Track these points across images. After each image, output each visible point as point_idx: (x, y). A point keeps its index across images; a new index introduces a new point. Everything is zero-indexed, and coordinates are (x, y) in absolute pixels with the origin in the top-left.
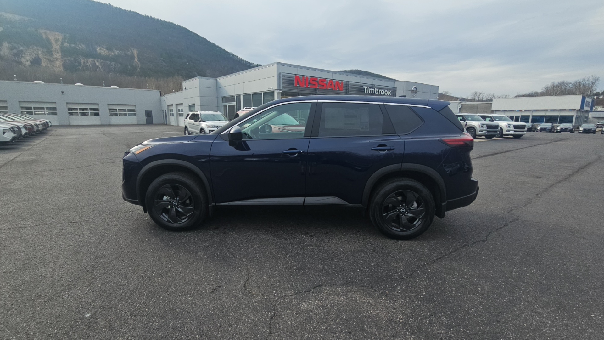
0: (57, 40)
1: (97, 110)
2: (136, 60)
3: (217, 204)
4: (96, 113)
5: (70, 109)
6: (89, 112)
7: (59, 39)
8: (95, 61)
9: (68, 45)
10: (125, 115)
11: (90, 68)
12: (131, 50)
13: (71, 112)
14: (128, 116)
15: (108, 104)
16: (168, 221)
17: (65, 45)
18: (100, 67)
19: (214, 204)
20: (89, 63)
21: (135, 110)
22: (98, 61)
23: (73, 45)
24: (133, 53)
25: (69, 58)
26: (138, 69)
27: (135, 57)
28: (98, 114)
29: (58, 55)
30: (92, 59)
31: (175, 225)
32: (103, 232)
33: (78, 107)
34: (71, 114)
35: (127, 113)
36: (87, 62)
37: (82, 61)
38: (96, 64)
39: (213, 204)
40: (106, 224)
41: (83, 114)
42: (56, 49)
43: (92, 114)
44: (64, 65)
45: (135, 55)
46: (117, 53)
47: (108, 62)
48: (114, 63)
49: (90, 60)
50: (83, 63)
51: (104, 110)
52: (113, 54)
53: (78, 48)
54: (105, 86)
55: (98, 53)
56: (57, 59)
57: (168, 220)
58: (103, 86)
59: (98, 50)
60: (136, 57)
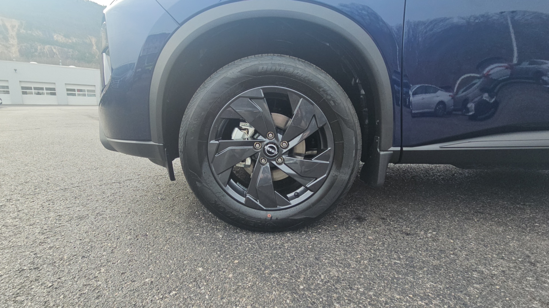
0: (13, 27)
1: (54, 89)
2: (95, 48)
3: (405, 149)
4: (52, 92)
5: (23, 88)
6: (45, 91)
7: (15, 26)
8: (52, 48)
9: (25, 31)
10: (85, 95)
11: (47, 55)
12: (89, 39)
13: (25, 90)
14: (88, 96)
15: (65, 84)
16: (249, 204)
17: (21, 31)
18: (57, 53)
19: (399, 149)
20: (46, 50)
21: (95, 90)
22: (55, 48)
23: (29, 32)
24: (91, 41)
25: (25, 44)
26: (97, 57)
27: (93, 45)
28: (54, 94)
29: (14, 41)
30: (49, 46)
31: (269, 215)
32: (41, 244)
33: (33, 86)
34: (24, 93)
35: (86, 93)
36: (44, 48)
37: (39, 47)
38: (53, 51)
39: (392, 149)
40: (52, 214)
41: (38, 94)
42: (12, 35)
43: (47, 94)
44: (20, 51)
45: (94, 43)
46: (74, 41)
47: (66, 49)
48: (72, 50)
49: (47, 47)
50: (40, 49)
51: (61, 90)
52: (70, 41)
53: (34, 35)
54: (62, 65)
55: (55, 40)
56: (13, 45)
57: (248, 200)
58: (60, 65)
59: (55, 37)
60: (95, 45)
